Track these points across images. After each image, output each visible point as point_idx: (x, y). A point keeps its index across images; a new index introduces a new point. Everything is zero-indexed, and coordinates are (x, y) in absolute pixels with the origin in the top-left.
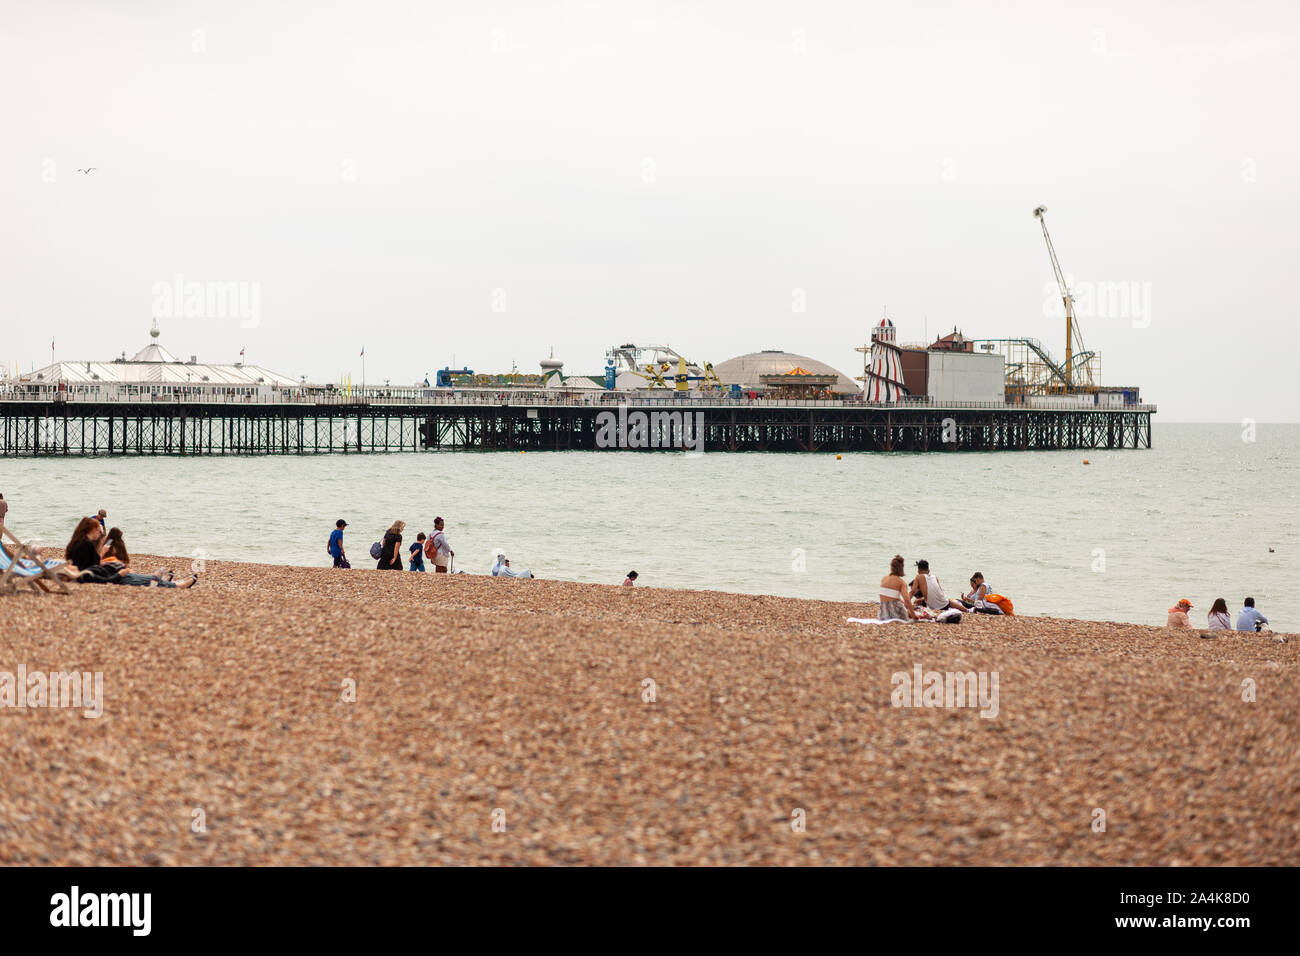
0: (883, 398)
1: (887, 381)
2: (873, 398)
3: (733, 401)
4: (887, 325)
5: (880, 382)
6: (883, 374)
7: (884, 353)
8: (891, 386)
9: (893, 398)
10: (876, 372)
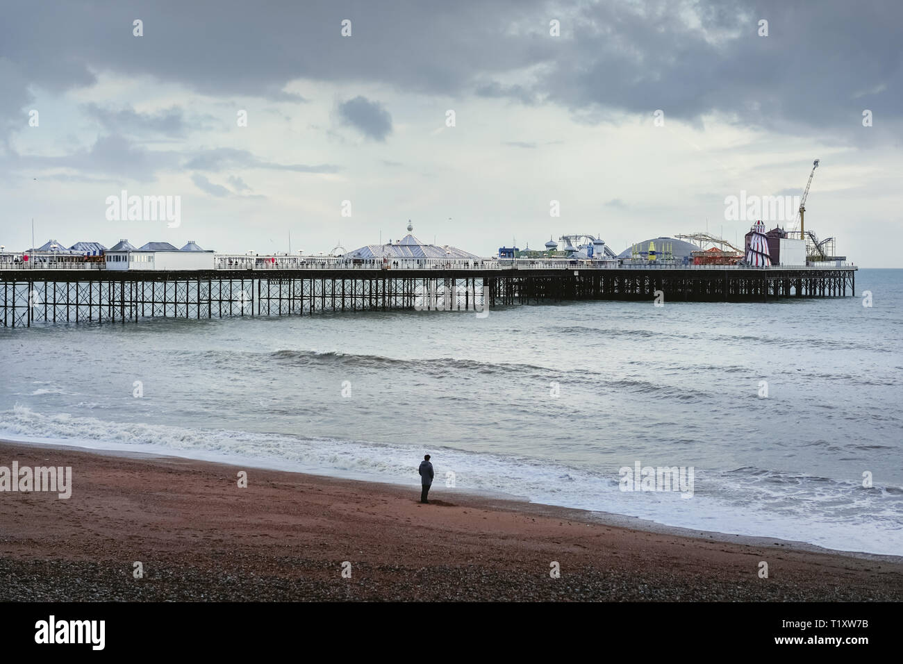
0: (760, 263)
1: (762, 254)
2: (754, 264)
3: (683, 266)
4: (761, 224)
5: (758, 255)
6: (760, 251)
7: (759, 239)
8: (764, 257)
9: (766, 264)
10: (756, 249)
